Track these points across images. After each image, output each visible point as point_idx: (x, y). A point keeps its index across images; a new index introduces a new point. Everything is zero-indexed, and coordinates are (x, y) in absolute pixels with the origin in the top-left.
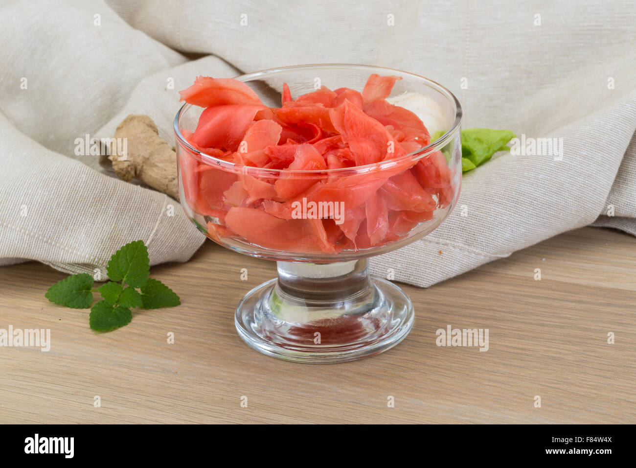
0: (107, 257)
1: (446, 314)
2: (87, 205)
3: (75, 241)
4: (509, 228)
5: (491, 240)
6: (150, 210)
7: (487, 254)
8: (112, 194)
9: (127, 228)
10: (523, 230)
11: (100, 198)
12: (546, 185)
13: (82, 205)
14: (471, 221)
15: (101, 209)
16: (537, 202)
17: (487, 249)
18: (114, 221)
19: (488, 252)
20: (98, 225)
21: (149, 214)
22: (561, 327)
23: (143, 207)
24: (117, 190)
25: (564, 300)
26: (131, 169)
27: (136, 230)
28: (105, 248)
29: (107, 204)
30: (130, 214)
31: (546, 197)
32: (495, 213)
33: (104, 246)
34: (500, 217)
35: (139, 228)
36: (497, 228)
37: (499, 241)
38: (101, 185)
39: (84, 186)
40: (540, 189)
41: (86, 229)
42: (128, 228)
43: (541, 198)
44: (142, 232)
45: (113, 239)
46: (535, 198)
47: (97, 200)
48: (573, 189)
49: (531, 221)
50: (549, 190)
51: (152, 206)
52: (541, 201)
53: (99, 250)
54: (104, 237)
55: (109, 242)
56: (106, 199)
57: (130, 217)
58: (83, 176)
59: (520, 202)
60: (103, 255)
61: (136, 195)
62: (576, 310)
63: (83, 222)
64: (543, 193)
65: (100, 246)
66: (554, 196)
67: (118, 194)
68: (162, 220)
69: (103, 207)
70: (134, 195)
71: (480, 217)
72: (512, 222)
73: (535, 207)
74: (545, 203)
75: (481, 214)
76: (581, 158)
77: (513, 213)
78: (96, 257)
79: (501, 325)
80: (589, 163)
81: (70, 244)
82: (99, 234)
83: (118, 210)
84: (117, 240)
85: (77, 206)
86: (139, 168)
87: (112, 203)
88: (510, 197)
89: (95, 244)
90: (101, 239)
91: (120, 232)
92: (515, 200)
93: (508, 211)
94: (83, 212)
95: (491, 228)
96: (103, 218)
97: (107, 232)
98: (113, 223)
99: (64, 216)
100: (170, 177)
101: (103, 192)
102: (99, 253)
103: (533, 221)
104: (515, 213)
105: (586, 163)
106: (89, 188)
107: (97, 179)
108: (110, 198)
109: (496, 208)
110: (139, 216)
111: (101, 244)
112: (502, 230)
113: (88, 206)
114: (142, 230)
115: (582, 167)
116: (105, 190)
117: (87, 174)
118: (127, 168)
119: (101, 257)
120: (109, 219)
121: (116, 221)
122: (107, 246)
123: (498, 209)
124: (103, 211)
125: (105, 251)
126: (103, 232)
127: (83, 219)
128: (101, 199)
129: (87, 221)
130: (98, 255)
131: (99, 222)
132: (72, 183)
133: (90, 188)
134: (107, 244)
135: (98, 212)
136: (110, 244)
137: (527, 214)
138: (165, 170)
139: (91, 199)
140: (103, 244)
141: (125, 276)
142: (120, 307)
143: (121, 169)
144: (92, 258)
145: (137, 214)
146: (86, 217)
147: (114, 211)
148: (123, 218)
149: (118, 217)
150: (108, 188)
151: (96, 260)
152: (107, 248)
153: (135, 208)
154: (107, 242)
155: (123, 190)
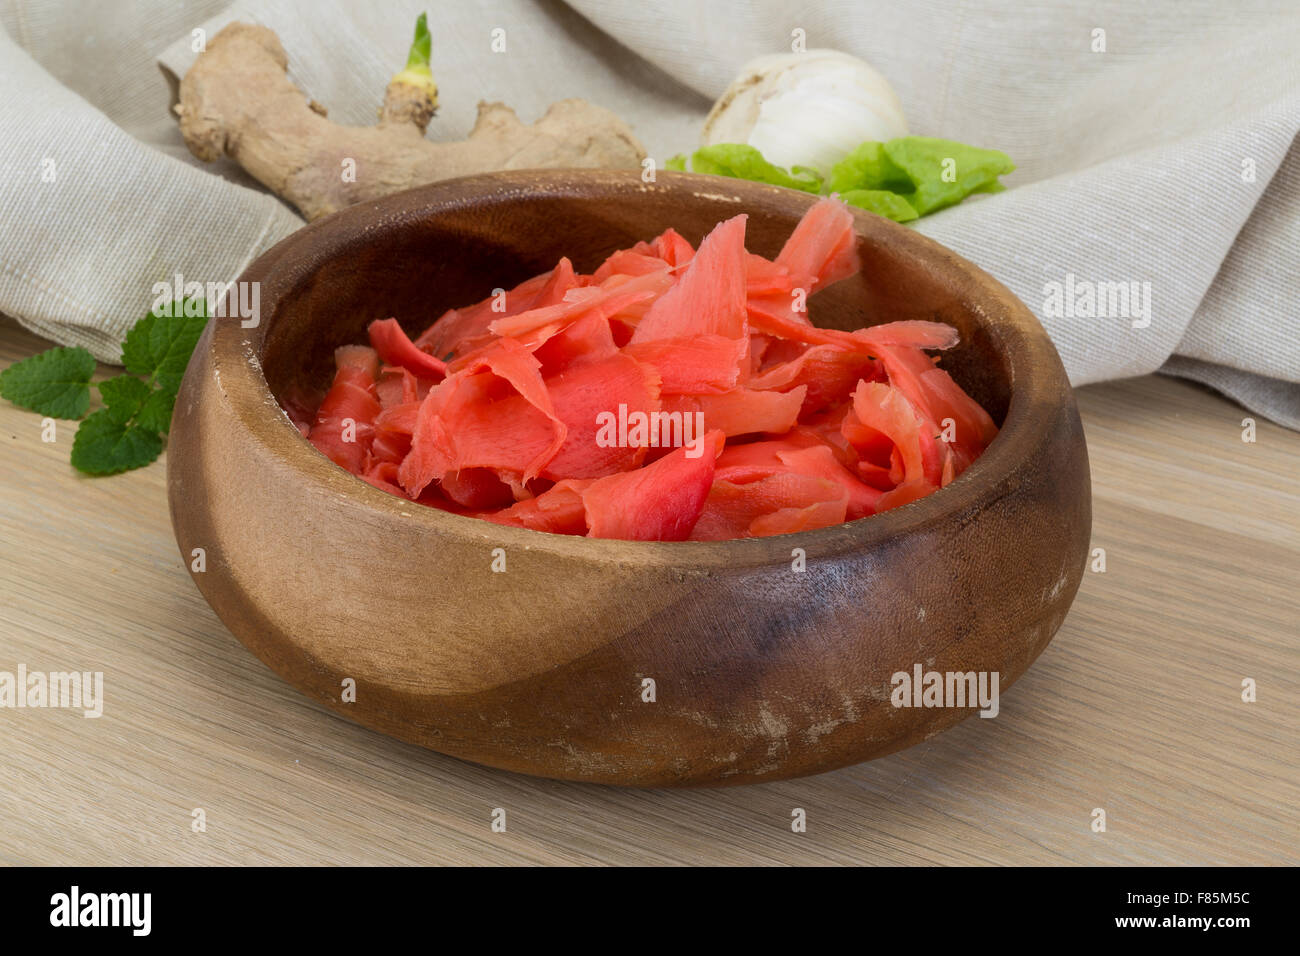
6: (236, 231)
8: (159, 189)
11: (133, 195)
15: (131, 217)
18: (155, 244)
21: (232, 239)
23: (223, 222)
26: (217, 137)
28: (128, 299)
30: (192, 234)
33: (128, 296)
35: (207, 266)
39: (102, 166)
42: (184, 263)
51: (240, 223)
53: (115, 302)
54: (129, 278)
56: (146, 197)
57: (191, 241)
58: (103, 144)
60: (122, 314)
61: (210, 196)
65: (120, 294)
69: (136, 214)
70: (206, 196)
76: (1137, 236)
78: (107, 316)
80: (1155, 248)
83: (167, 224)
85: (82, 205)
86: (234, 137)
89: (108, 290)
91: (166, 269)
94: (94, 220)
98: (152, 248)
100: (294, 164)
101: (140, 182)
102: (114, 308)
105: (1147, 247)
108: (154, 197)
110: (209, 241)
114: (213, 269)
115: (1137, 256)
116: (145, 179)
117: (111, 143)
118: (208, 135)
121: (160, 246)
122: (133, 297)
124: (135, 222)
125: (127, 306)
126: (128, 266)
128: (135, 196)
130: (112, 313)
131: (125, 244)
133: (115, 172)
134: (133, 291)
136: (141, 292)
138: (285, 148)
139: (114, 195)
140: (124, 292)
141: (158, 367)
142: (139, 428)
143: (195, 135)
144: (99, 316)
145: (207, 236)
146: (100, 230)
147: (158, 225)
148: (176, 241)
149: (165, 238)
150: (152, 175)
151: (107, 322)
152: (133, 300)
153: (203, 222)
154: (136, 286)
155: (184, 182)
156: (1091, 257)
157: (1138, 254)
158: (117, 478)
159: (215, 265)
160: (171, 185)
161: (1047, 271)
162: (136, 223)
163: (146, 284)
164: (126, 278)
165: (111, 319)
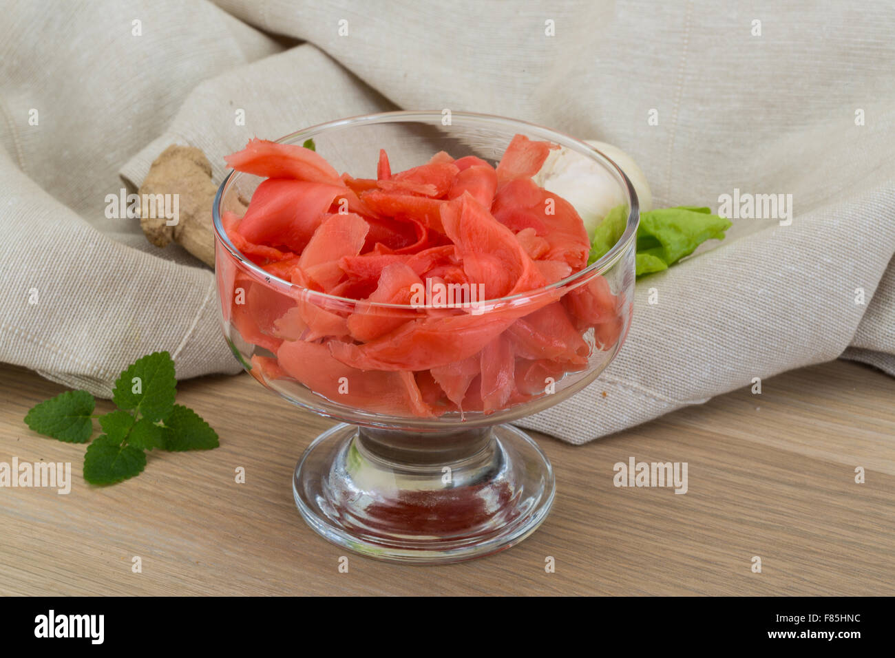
0: (118, 369)
1: (603, 491)
2: (94, 290)
3: (73, 341)
4: (709, 365)
5: (680, 381)
6: (187, 300)
7: (673, 400)
8: (132, 274)
9: (150, 326)
10: (728, 368)
11: (113, 280)
12: (767, 304)
13: (86, 290)
14: (653, 350)
15: (113, 297)
16: (752, 330)
17: (673, 393)
18: (131, 314)
19: (675, 398)
20: (107, 321)
22: (767, 527)
23: (177, 294)
24: (139, 268)
25: (778, 481)
26: (167, 230)
27: (163, 329)
28: (115, 355)
29: (123, 288)
30: (156, 305)
31: (766, 322)
32: (689, 341)
33: (114, 353)
34: (696, 348)
35: (168, 327)
36: (690, 364)
37: (692, 382)
38: (116, 261)
39: (90, 262)
40: (758, 309)
41: (90, 325)
42: (152, 325)
43: (759, 323)
44: (173, 332)
45: (129, 342)
46: (751, 323)
47: (108, 283)
48: (808, 312)
49: (742, 355)
50: (771, 311)
51: (190, 294)
52: (759, 328)
53: (106, 357)
54: (115, 339)
55: (121, 346)
56: (123, 281)
57: (156, 309)
58: (90, 245)
59: (726, 326)
60: (112, 365)
61: (167, 276)
62: (794, 499)
63: (86, 315)
64: (761, 316)
65: (109, 352)
66: (778, 321)
67: (140, 275)
68: (203, 314)
69: (117, 294)
70: (165, 277)
71: (666, 346)
72: (713, 356)
73: (749, 336)
74: (765, 331)
75: (669, 341)
76: (822, 267)
77: (716, 342)
78: (101, 367)
79: (681, 518)
80: (835, 275)
81: (66, 345)
82: (108, 333)
83: (139, 299)
84: (134, 343)
85: (78, 290)
86: (178, 229)
87: (131, 287)
88: (713, 319)
89: (100, 349)
90: (110, 341)
91: (140, 331)
92: (720, 324)
93: (709, 339)
94: (88, 299)
95: (681, 363)
96: (117, 309)
97: (119, 331)
98: (130, 317)
99: (58, 304)
102: (106, 362)
103: (745, 356)
104: (719, 344)
105: (830, 274)
106: (98, 264)
107: (110, 251)
108: (128, 281)
109: (691, 335)
110: (169, 308)
111: (111, 348)
112: (697, 366)
113: (96, 291)
114: (173, 329)
115: (823, 281)
117: (96, 244)
118: (160, 229)
119: (109, 368)
120: (125, 311)
121: (135, 315)
122: (118, 352)
123: (695, 336)
125: (115, 359)
126: (114, 330)
127: (87, 310)
128: (115, 281)
129: (93, 312)
130: (104, 365)
131: (110, 315)
132: (74, 256)
133: (100, 265)
134: (118, 349)
135: (110, 300)
136: (124, 349)
137: (737, 346)
139: (100, 281)
140: (112, 349)
141: (139, 404)
142: (129, 447)
143: (151, 229)
144: (95, 368)
145: (167, 305)
146: (91, 307)
147: (132, 300)
148: (146, 311)
149: (138, 309)
150: (126, 265)
151: (101, 372)
152: (119, 354)
153: (164, 295)
154: (120, 345)
155: (149, 268)
156: (791, 283)
157: (823, 279)
158: (118, 486)
159: (174, 326)
160: (140, 271)
161: (761, 294)
162: (117, 300)
163: (127, 343)
164: (113, 340)
165: (104, 369)
